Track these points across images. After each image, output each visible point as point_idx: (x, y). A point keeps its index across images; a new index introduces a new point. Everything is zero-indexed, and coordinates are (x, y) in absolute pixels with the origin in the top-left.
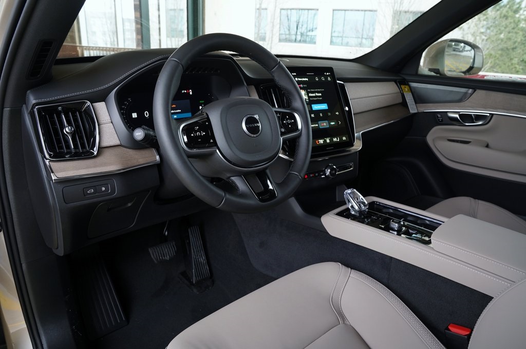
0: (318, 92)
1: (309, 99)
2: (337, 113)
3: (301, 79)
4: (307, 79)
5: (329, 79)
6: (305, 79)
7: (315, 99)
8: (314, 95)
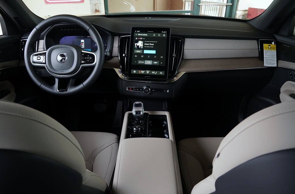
0: (152, 43)
1: (143, 47)
2: (162, 57)
3: (142, 35)
4: (147, 35)
5: (164, 35)
6: (145, 35)
7: (148, 47)
8: (148, 44)
